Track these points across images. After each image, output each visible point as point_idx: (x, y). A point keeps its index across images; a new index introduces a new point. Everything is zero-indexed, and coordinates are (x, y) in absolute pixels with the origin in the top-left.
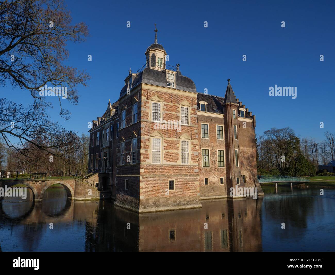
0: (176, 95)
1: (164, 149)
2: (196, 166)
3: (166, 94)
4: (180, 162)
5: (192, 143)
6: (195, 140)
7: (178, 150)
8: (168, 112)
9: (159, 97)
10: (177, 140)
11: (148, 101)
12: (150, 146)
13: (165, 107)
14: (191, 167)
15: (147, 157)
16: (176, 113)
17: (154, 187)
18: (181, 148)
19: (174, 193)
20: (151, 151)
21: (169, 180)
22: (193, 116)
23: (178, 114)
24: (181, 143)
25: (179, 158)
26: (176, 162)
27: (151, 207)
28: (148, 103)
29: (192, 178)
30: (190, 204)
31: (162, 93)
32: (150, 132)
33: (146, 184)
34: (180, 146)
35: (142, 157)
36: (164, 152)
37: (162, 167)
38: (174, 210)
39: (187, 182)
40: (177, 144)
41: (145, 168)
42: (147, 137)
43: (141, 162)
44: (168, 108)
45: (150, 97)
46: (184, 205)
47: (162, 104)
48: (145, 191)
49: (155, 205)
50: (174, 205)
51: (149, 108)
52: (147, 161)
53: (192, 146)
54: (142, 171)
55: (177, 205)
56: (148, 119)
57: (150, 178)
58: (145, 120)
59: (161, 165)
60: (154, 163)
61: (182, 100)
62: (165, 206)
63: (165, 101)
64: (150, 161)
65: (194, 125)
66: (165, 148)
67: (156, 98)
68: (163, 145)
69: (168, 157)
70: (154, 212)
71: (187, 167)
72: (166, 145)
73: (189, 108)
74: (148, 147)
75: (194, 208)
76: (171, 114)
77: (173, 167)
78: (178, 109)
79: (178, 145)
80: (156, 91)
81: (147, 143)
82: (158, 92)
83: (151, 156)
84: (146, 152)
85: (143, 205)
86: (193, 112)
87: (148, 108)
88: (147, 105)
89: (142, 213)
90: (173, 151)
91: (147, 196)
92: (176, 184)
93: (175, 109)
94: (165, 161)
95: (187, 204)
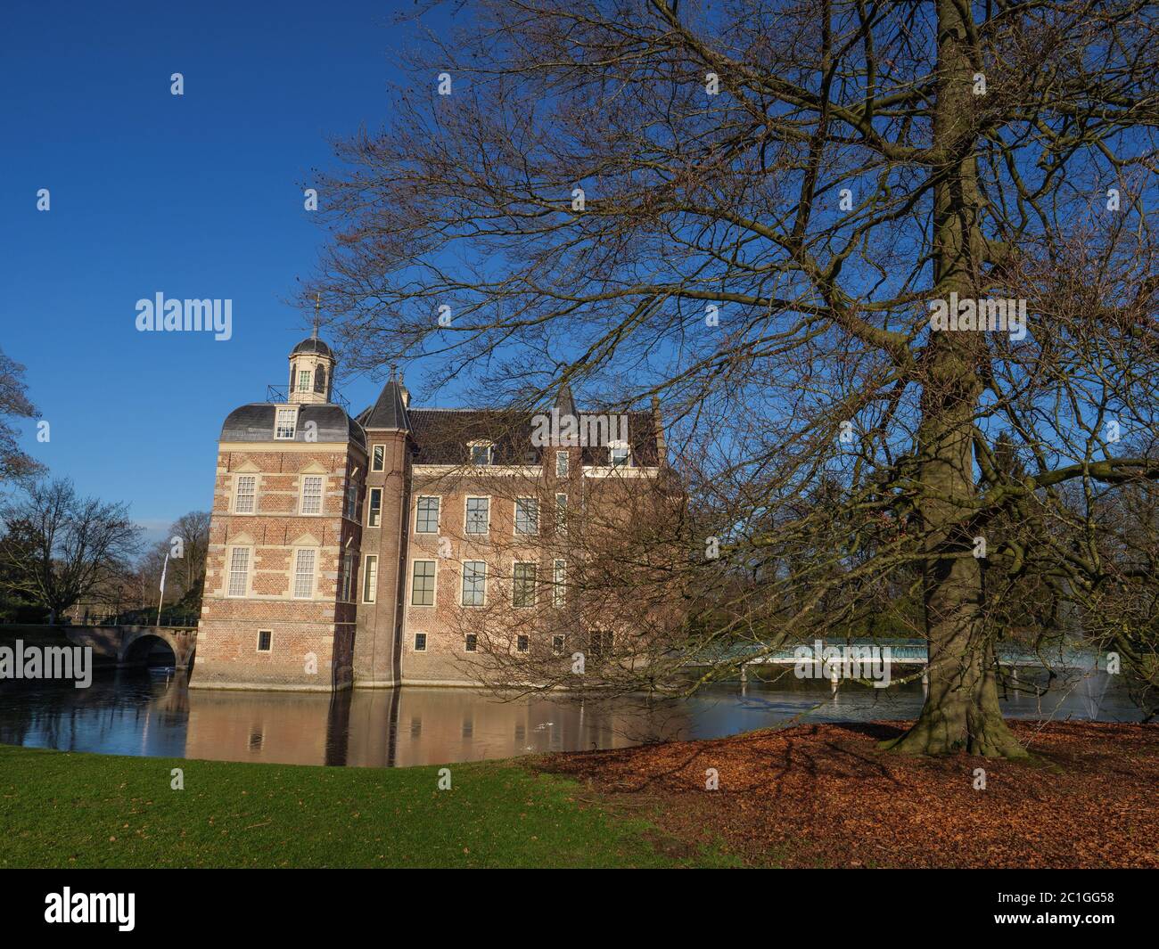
0: (293, 454)
1: (255, 568)
2: (328, 602)
3: (268, 455)
4: (289, 595)
5: (323, 554)
6: (332, 547)
7: (287, 569)
8: (271, 492)
9: (255, 463)
10: (286, 547)
11: (229, 474)
12: (225, 563)
13: (265, 482)
14: (314, 605)
15: (217, 583)
16: (289, 493)
17: (226, 643)
18: (294, 565)
19: (268, 658)
20: (227, 573)
21: (259, 630)
22: (333, 493)
23: (294, 494)
24: (295, 554)
25: (287, 586)
26: (280, 593)
27: (214, 679)
28: (228, 478)
29: (316, 628)
30: (302, 683)
31: (260, 454)
32: (229, 535)
33: (211, 635)
34: (293, 561)
35: (207, 585)
36: (254, 573)
37: (246, 603)
38: (262, 691)
39: (302, 637)
40: (286, 556)
41: (211, 606)
42: (221, 546)
43: (205, 595)
44: (271, 483)
45: (235, 466)
46: (287, 683)
47: (258, 478)
48: (207, 650)
49: (222, 676)
50: (266, 681)
51: (230, 490)
52: (217, 593)
53: (324, 560)
54: (205, 610)
55: (271, 681)
56: (226, 510)
57: (218, 625)
58: (221, 513)
59: (245, 600)
60: (232, 597)
61: (307, 463)
62: (244, 681)
63: (265, 470)
64: (223, 592)
65: (332, 514)
66: (257, 565)
67: (249, 466)
68: (252, 559)
69: (260, 584)
70: (218, 689)
71: (305, 606)
72: (259, 559)
73: (325, 478)
74: (220, 565)
75: (310, 692)
76: (276, 495)
77: (272, 605)
78: (294, 484)
79: (287, 560)
80: (248, 453)
81: (220, 558)
82: (251, 455)
83: (226, 583)
84: (217, 574)
85: (200, 674)
86: (333, 484)
87: (229, 488)
88: (227, 483)
89: (194, 689)
90: (275, 571)
91: (208, 659)
92: (274, 640)
93: (288, 483)
94: (256, 592)
95: (294, 682)
